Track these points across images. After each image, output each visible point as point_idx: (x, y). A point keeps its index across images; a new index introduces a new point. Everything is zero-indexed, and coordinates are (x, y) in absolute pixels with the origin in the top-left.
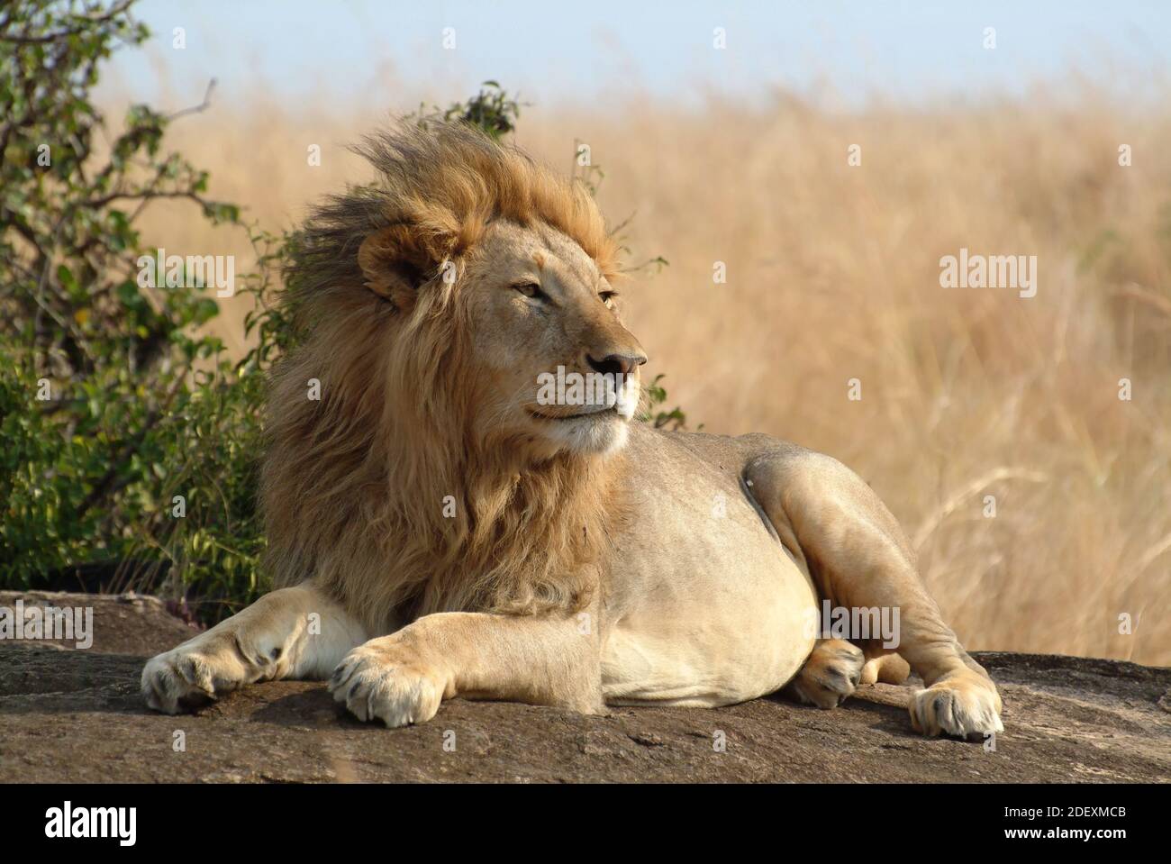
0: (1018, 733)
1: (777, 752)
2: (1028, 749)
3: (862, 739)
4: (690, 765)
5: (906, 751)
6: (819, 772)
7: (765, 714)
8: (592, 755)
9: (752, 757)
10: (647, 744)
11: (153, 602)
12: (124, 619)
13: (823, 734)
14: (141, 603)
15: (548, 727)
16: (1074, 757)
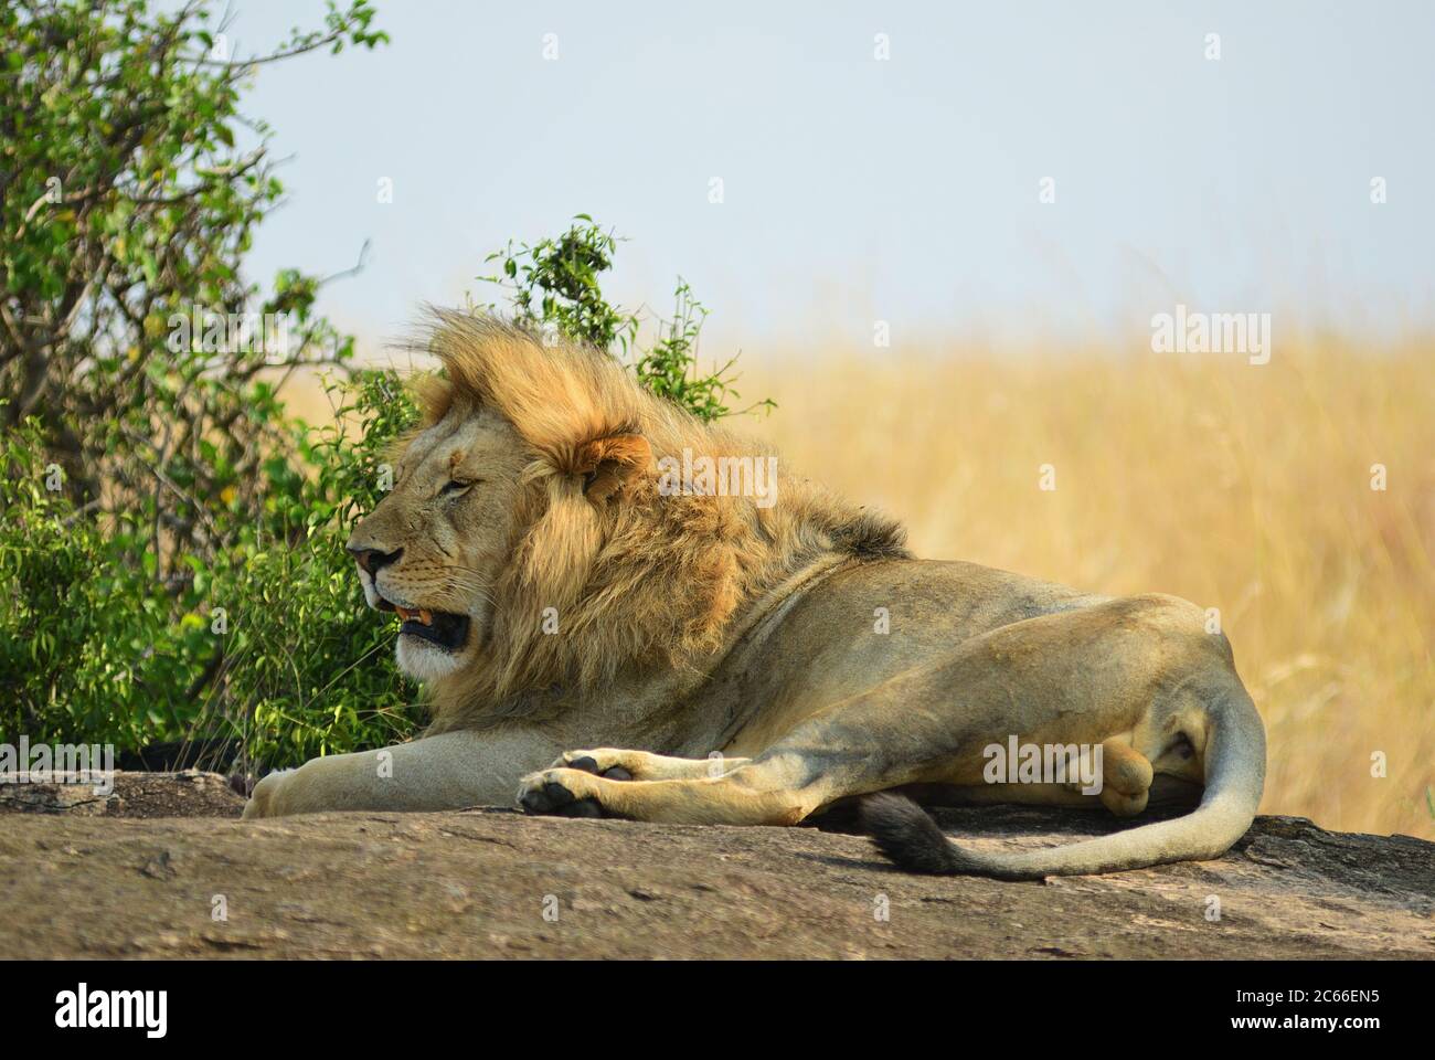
0: (1083, 886)
1: (792, 905)
2: (1086, 902)
3: (901, 892)
4: (688, 919)
5: (947, 905)
6: (838, 926)
7: (801, 869)
8: (581, 911)
9: (762, 910)
10: (645, 898)
11: (215, 778)
12: (183, 798)
13: (858, 888)
14: (202, 780)
15: (535, 882)
16: (1137, 909)
